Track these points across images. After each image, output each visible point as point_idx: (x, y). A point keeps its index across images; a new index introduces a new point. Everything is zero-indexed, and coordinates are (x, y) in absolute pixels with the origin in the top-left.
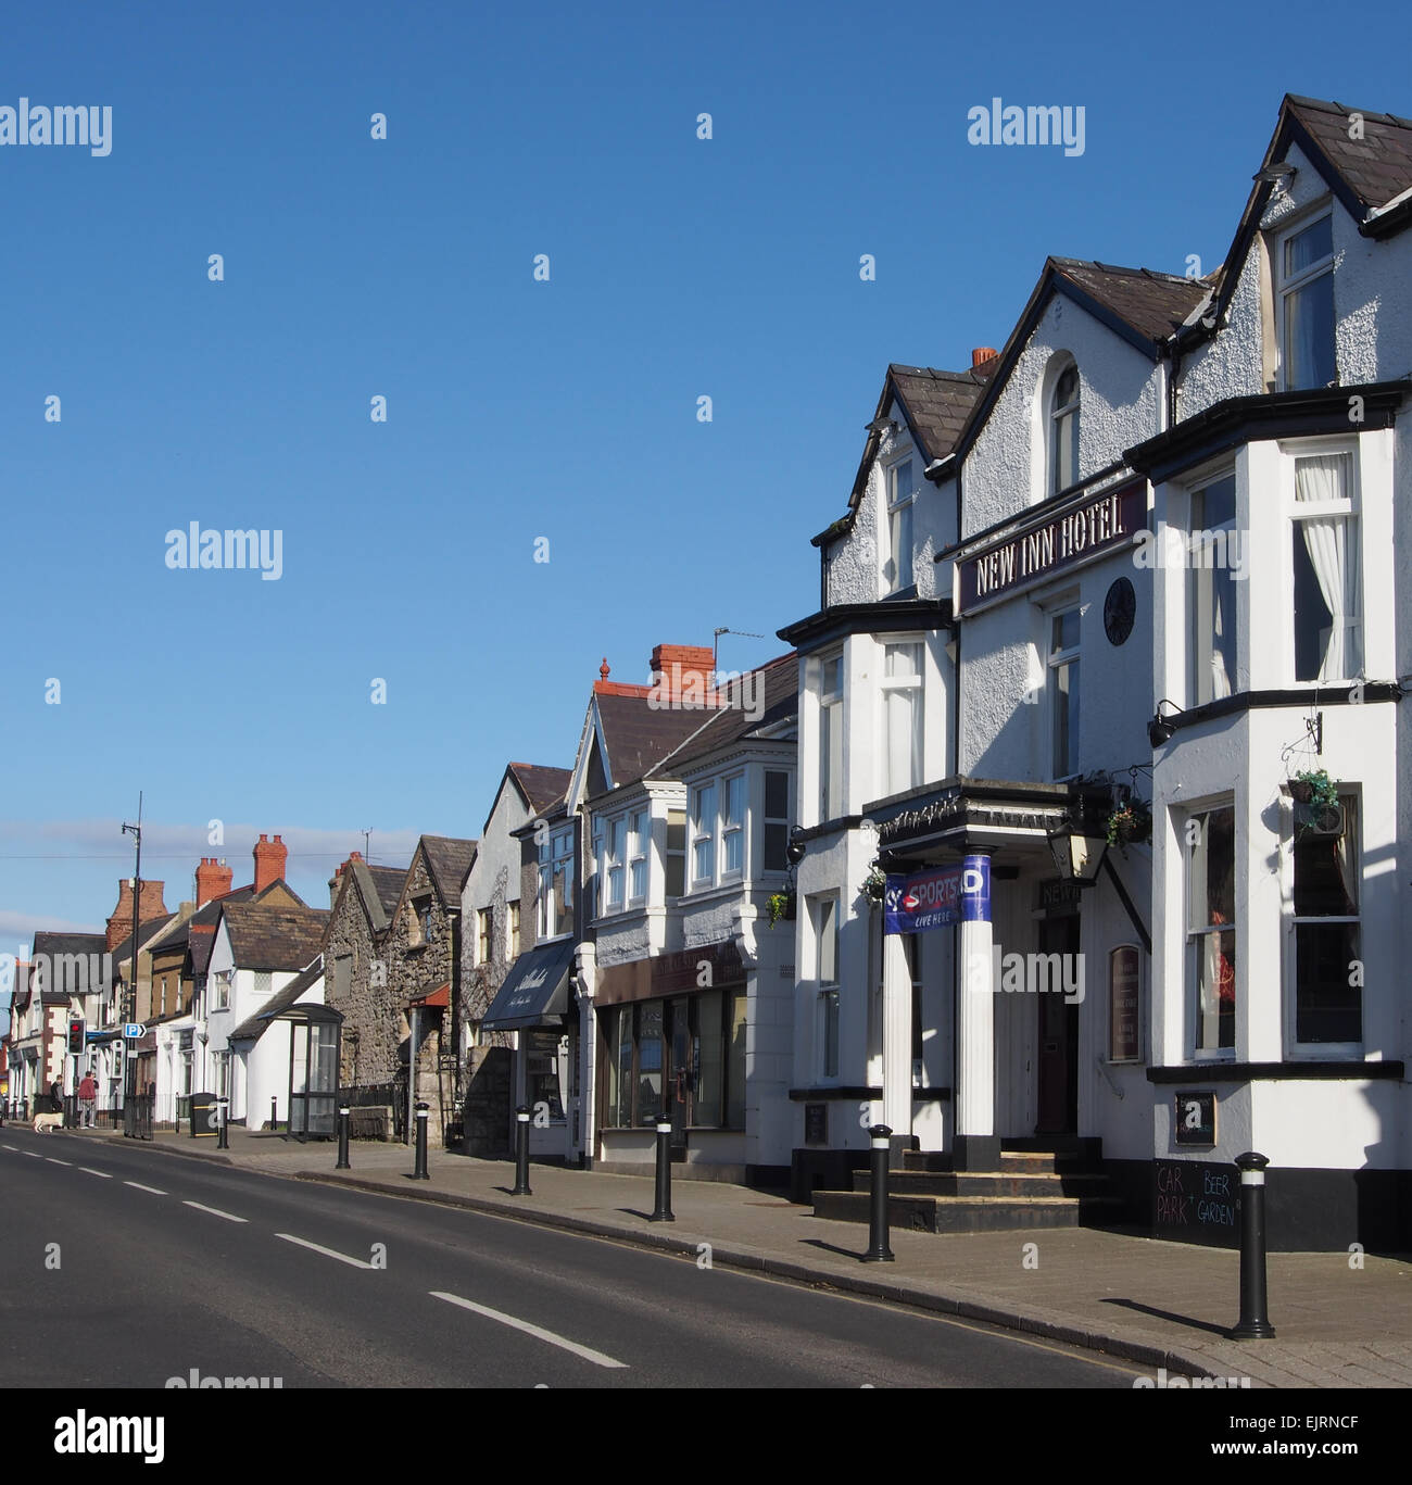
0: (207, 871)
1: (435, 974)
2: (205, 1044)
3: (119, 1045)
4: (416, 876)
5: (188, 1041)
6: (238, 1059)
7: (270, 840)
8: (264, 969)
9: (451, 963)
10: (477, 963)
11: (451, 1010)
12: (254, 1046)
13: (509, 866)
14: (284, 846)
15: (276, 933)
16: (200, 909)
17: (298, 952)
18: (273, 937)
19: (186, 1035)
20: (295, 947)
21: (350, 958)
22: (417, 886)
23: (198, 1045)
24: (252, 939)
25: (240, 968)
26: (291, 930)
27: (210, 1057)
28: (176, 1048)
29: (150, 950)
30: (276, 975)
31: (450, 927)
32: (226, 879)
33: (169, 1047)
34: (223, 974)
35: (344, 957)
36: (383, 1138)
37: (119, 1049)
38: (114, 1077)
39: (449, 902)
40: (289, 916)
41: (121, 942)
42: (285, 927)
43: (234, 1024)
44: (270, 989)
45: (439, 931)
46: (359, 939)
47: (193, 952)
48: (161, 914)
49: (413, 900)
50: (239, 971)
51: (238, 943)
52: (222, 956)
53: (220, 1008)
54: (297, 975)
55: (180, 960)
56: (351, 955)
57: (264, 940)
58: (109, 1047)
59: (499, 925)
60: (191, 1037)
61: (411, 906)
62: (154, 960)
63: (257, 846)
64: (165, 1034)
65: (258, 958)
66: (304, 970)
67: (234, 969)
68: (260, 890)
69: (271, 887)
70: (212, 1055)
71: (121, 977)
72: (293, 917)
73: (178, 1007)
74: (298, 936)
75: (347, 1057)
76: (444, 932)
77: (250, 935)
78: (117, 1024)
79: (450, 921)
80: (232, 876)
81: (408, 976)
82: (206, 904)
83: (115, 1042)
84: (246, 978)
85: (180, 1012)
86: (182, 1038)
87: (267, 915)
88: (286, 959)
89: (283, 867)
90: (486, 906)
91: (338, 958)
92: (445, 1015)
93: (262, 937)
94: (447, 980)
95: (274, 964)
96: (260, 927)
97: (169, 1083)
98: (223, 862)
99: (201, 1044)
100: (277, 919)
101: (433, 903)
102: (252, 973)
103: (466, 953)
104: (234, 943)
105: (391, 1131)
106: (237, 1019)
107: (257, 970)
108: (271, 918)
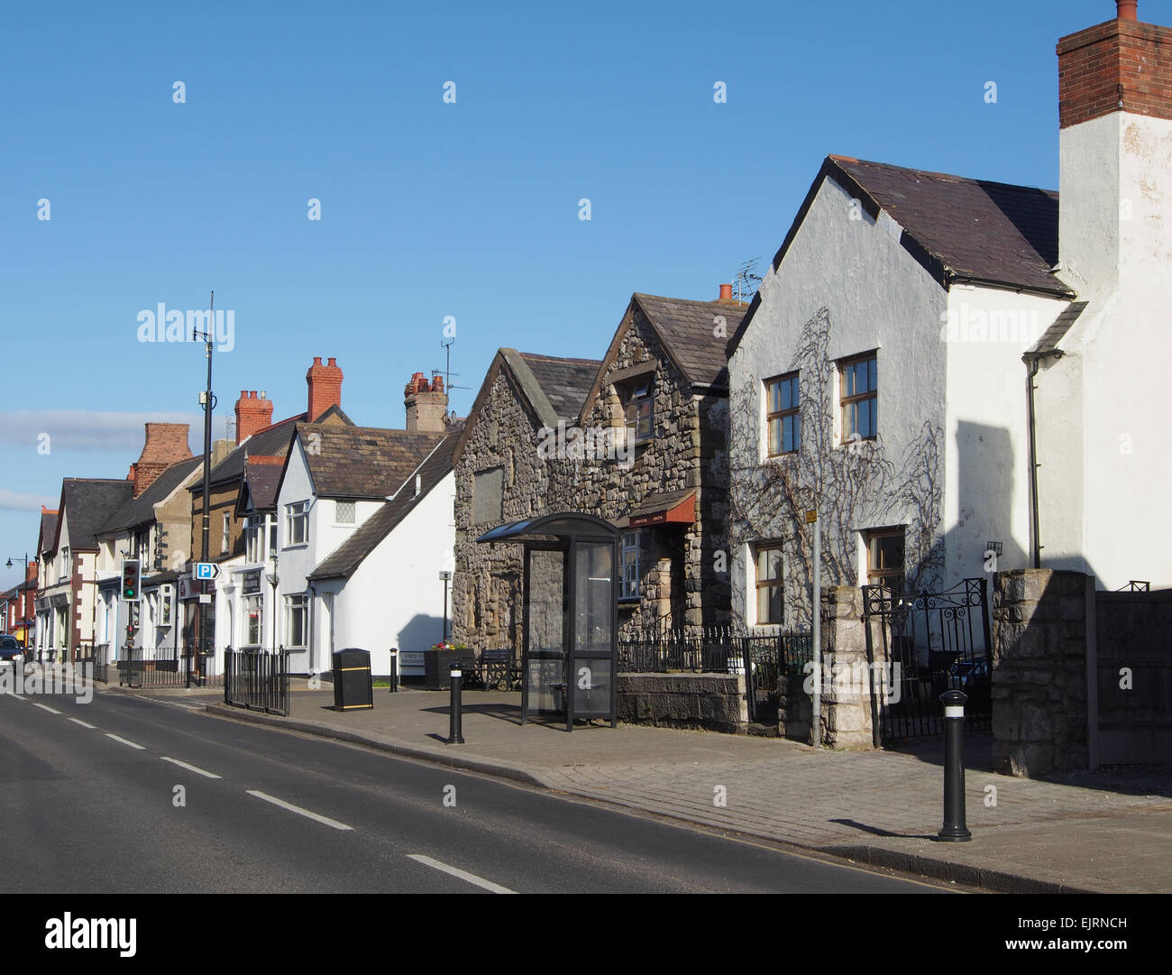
0: (248, 404)
1: (665, 479)
2: (275, 586)
3: (167, 590)
4: (623, 350)
5: (254, 583)
6: (320, 603)
7: (325, 363)
8: (346, 498)
9: (697, 462)
10: (763, 457)
11: (700, 528)
12: (343, 588)
13: (832, 307)
14: (339, 370)
15: (357, 457)
16: (241, 444)
17: (382, 478)
18: (354, 462)
19: (251, 577)
20: (378, 473)
21: (499, 471)
22: (626, 363)
23: (266, 587)
24: (332, 464)
25: (321, 496)
26: (373, 453)
27: (281, 601)
28: (239, 591)
29: (190, 489)
30: (360, 505)
31: (697, 413)
32: (267, 412)
33: (231, 590)
34: (298, 506)
35: (489, 470)
36: (727, 727)
37: (167, 594)
38: (162, 624)
39: (693, 377)
40: (368, 438)
41: (148, 487)
42: (366, 450)
43: (314, 563)
44: (353, 522)
45: (673, 419)
46: (517, 445)
47: (250, 487)
48: (186, 457)
49: (617, 385)
50: (319, 501)
51: (317, 469)
52: (297, 484)
53: (293, 544)
54: (381, 505)
55: (233, 495)
56: (501, 467)
57: (345, 465)
58: (155, 593)
59: (814, 397)
60: (258, 579)
61: (614, 391)
62: (194, 499)
63: (311, 370)
64: (227, 576)
65: (340, 485)
66: (391, 498)
67: (313, 498)
68: (315, 417)
69: (326, 415)
70: (284, 599)
71: (155, 519)
72: (372, 438)
73: (224, 549)
74: (380, 460)
75: (496, 597)
76: (684, 420)
77: (329, 459)
78: (152, 568)
79: (696, 405)
80: (272, 409)
81: (612, 486)
82: (247, 439)
83: (163, 586)
84: (325, 510)
85: (226, 553)
86: (246, 580)
87: (345, 436)
88: (369, 486)
89: (339, 393)
90: (784, 370)
91: (478, 473)
92: (690, 536)
93: (341, 461)
94: (691, 486)
95: (357, 492)
96: (339, 450)
97: (230, 632)
98: (263, 395)
99: (271, 586)
100: (357, 441)
101: (660, 383)
102: (332, 503)
103: (742, 444)
104: (312, 469)
105: (744, 715)
106: (317, 558)
107: (339, 499)
108: (349, 440)
